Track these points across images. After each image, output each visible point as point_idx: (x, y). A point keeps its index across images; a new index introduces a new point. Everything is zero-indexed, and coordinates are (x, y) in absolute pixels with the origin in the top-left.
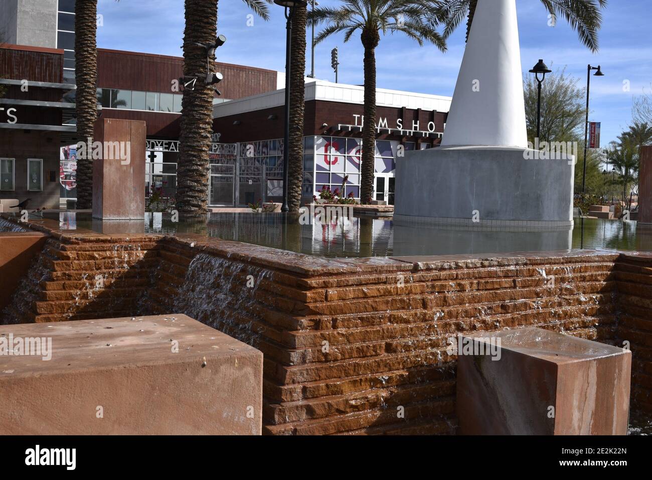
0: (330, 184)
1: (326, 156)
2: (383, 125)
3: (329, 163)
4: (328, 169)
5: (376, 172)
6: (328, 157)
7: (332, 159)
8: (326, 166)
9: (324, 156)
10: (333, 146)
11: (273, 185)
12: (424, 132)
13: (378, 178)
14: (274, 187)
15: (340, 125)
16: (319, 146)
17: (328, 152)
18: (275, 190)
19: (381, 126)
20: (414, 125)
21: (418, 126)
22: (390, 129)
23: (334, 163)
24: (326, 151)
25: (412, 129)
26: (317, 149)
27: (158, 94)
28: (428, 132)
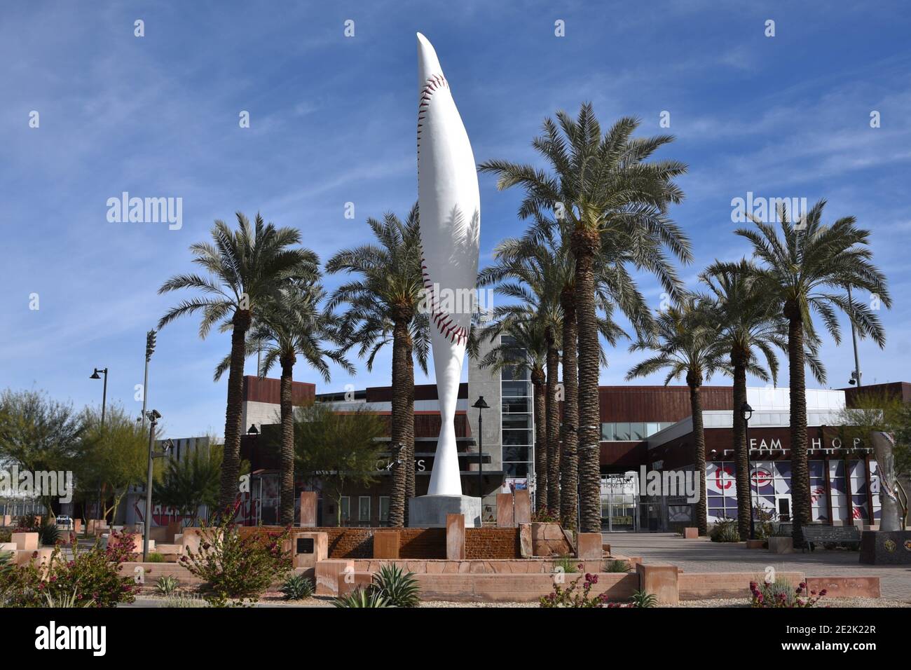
0: (725, 508)
1: (718, 481)
2: (776, 447)
3: (721, 487)
4: (721, 493)
5: (777, 493)
6: (720, 482)
7: (725, 483)
8: (719, 491)
9: (715, 481)
10: (725, 471)
11: (674, 510)
12: (827, 450)
13: (780, 500)
14: (676, 513)
15: (725, 451)
16: (709, 472)
17: (720, 477)
18: (676, 516)
19: (774, 447)
20: (814, 444)
21: (819, 443)
22: (784, 450)
23: (727, 487)
24: (718, 476)
25: (812, 447)
26: (707, 475)
27: (615, 424)
28: (832, 449)
